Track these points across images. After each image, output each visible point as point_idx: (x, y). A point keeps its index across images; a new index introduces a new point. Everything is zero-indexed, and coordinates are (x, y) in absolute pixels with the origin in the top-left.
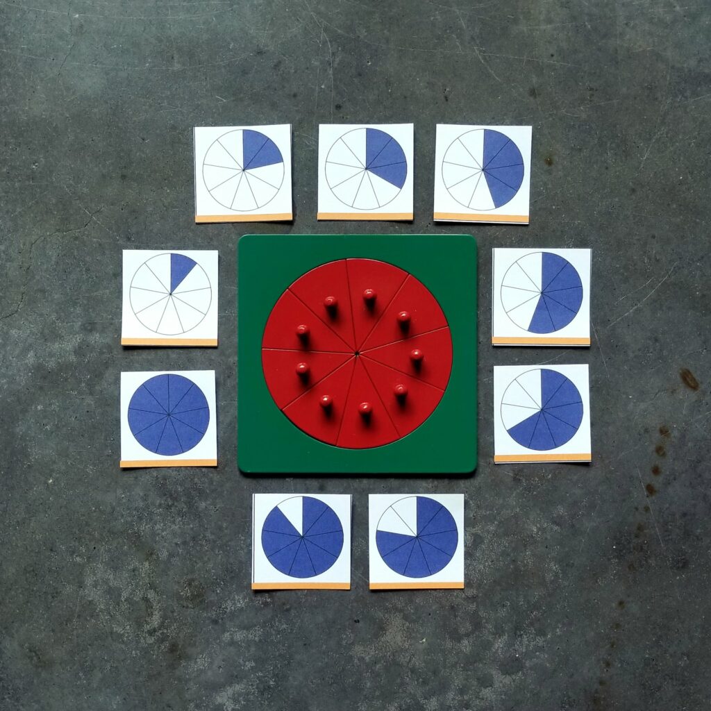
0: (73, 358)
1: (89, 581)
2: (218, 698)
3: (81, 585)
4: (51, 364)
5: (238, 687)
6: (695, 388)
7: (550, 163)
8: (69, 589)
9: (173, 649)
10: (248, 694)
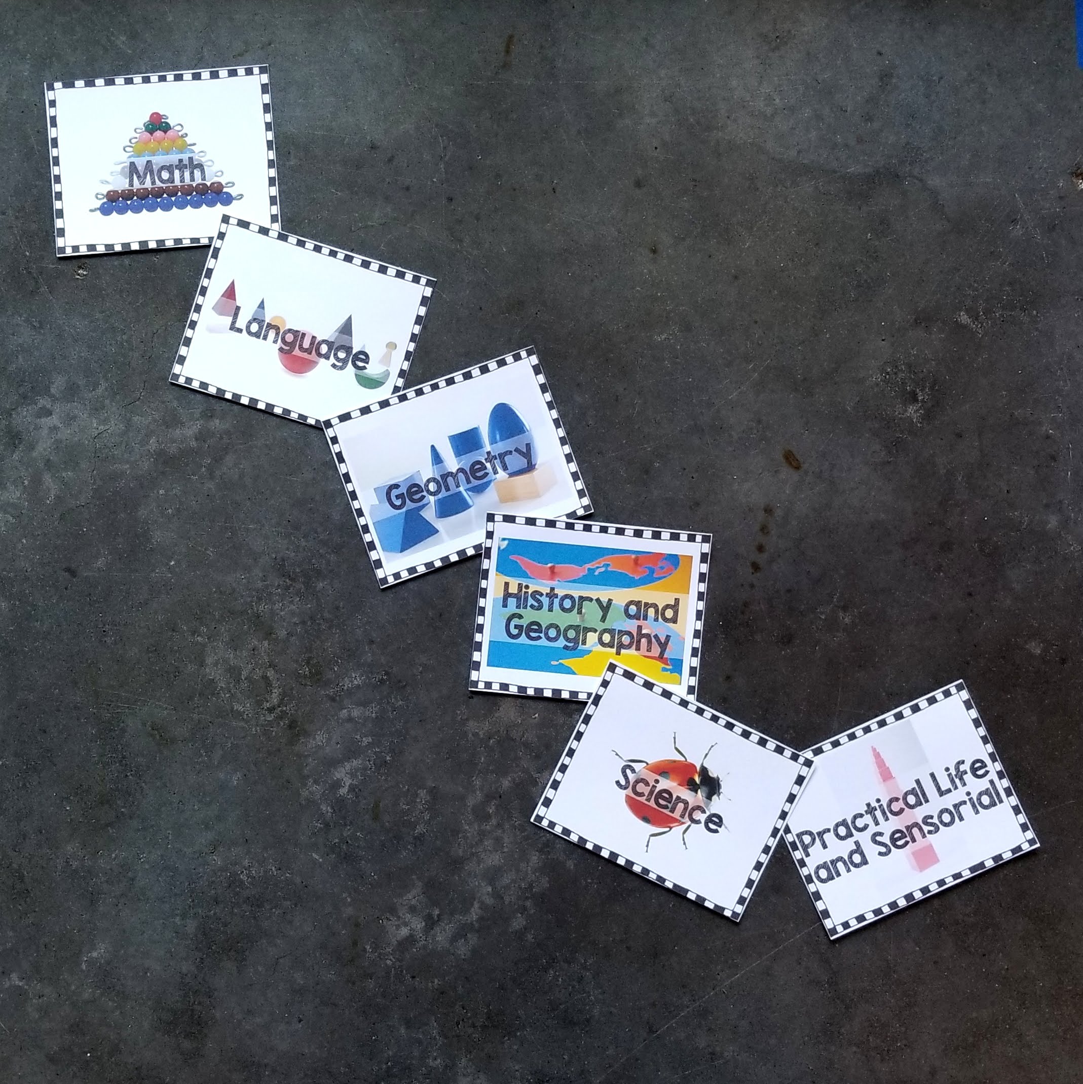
0: (194, 444)
1: (209, 660)
2: (336, 773)
3: (202, 664)
4: (173, 449)
5: (355, 763)
6: (797, 468)
7: (654, 251)
8: (191, 668)
9: (292, 725)
10: (365, 769)
